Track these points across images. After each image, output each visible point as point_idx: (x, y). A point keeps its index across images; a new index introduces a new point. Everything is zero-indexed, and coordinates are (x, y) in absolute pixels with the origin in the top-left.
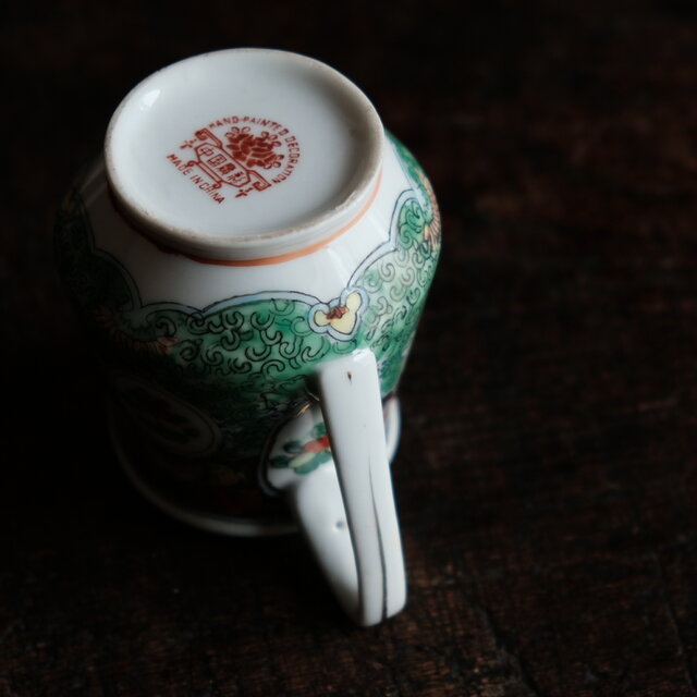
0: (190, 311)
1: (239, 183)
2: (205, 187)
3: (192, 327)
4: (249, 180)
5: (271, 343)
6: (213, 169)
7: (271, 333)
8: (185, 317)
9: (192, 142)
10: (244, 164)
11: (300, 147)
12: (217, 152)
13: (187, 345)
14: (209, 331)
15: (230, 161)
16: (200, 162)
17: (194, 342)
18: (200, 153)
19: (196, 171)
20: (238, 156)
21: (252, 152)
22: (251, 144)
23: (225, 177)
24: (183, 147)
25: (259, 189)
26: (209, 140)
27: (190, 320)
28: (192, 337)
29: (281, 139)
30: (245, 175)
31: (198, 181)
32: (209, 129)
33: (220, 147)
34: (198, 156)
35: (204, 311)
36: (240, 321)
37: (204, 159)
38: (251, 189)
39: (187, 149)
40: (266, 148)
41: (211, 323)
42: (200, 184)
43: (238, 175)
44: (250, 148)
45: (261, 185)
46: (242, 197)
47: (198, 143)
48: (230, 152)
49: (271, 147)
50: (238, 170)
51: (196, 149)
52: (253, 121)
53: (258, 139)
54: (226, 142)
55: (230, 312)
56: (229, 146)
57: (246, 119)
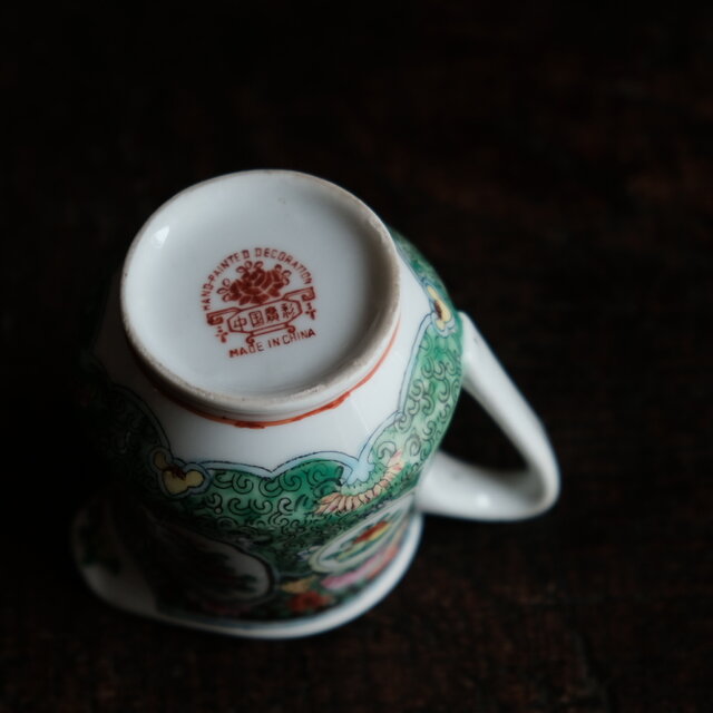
0: (391, 421)
1: (296, 311)
2: (287, 339)
3: (401, 428)
4: (298, 302)
5: (442, 376)
6: (266, 325)
7: (438, 369)
8: (392, 428)
9: (220, 331)
10: (272, 299)
11: (272, 247)
12: (244, 315)
13: (409, 443)
14: (413, 416)
15: (262, 309)
16: (252, 333)
17: (411, 436)
18: (239, 329)
19: (261, 340)
20: (259, 300)
21: (259, 287)
22: (248, 285)
23: (282, 320)
24: (224, 340)
25: (313, 297)
26: (226, 317)
27: (396, 425)
28: (407, 435)
29: (254, 259)
30: (288, 304)
31: (276, 342)
32: (208, 312)
33: (240, 311)
34: (242, 331)
35: (399, 408)
36: (420, 385)
37: (248, 328)
38: (309, 304)
39: (227, 337)
40: (259, 275)
41: (409, 409)
42: (281, 342)
43: (285, 308)
44: (253, 287)
45: (307, 294)
46: (315, 314)
47: (224, 327)
48: (248, 305)
49: (259, 270)
50: (278, 306)
51: (231, 330)
52: (217, 273)
53: (244, 277)
54: (235, 304)
55: (412, 388)
56: (242, 303)
57: (211, 278)
